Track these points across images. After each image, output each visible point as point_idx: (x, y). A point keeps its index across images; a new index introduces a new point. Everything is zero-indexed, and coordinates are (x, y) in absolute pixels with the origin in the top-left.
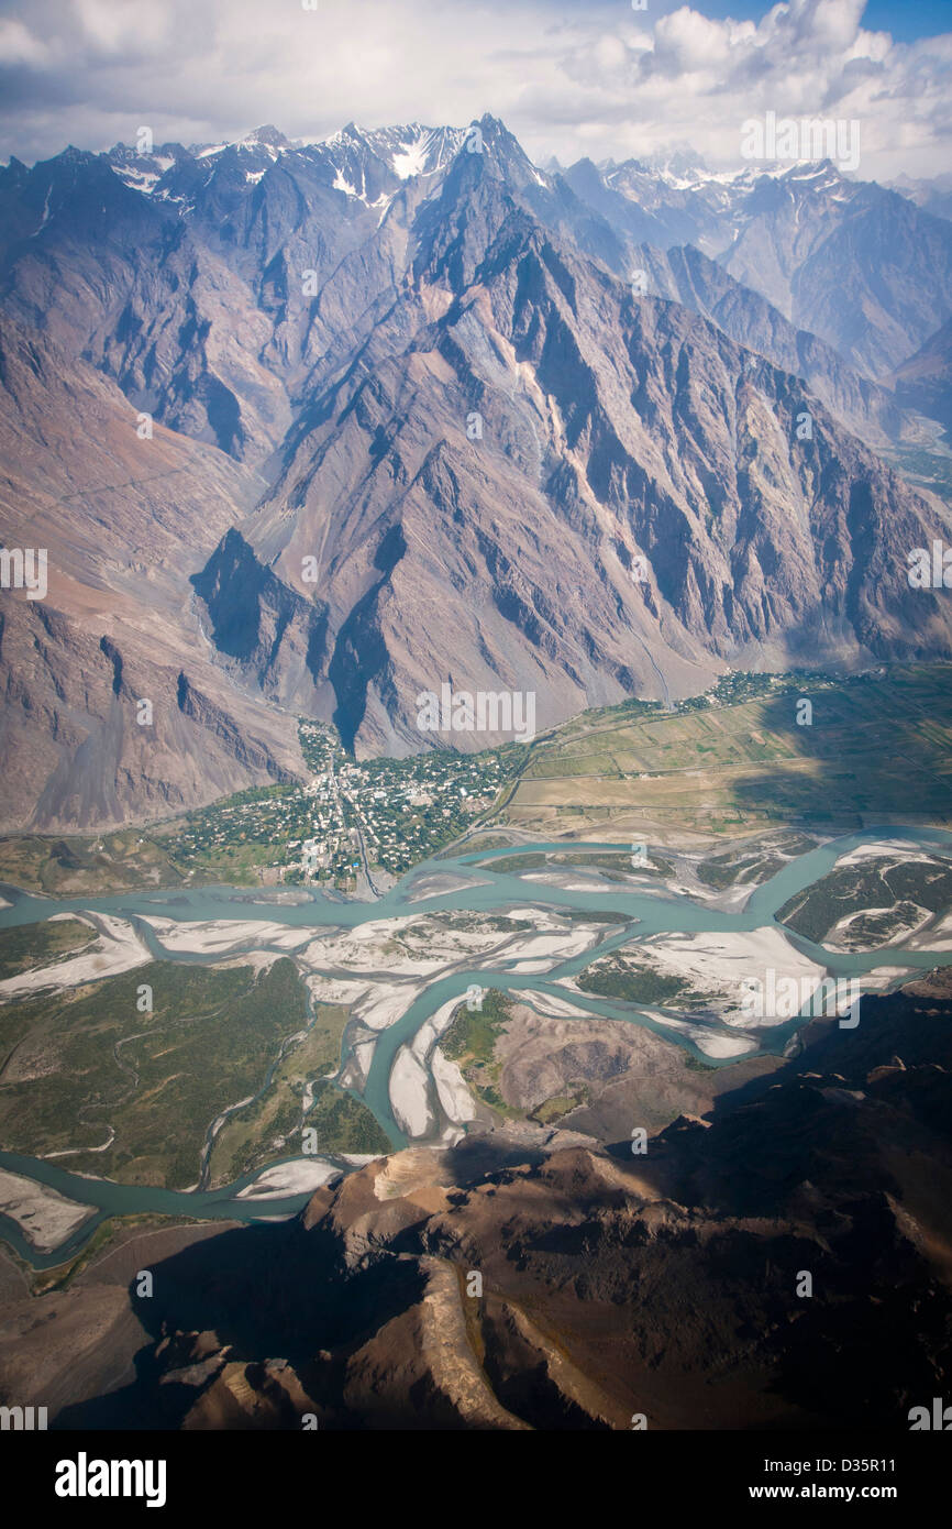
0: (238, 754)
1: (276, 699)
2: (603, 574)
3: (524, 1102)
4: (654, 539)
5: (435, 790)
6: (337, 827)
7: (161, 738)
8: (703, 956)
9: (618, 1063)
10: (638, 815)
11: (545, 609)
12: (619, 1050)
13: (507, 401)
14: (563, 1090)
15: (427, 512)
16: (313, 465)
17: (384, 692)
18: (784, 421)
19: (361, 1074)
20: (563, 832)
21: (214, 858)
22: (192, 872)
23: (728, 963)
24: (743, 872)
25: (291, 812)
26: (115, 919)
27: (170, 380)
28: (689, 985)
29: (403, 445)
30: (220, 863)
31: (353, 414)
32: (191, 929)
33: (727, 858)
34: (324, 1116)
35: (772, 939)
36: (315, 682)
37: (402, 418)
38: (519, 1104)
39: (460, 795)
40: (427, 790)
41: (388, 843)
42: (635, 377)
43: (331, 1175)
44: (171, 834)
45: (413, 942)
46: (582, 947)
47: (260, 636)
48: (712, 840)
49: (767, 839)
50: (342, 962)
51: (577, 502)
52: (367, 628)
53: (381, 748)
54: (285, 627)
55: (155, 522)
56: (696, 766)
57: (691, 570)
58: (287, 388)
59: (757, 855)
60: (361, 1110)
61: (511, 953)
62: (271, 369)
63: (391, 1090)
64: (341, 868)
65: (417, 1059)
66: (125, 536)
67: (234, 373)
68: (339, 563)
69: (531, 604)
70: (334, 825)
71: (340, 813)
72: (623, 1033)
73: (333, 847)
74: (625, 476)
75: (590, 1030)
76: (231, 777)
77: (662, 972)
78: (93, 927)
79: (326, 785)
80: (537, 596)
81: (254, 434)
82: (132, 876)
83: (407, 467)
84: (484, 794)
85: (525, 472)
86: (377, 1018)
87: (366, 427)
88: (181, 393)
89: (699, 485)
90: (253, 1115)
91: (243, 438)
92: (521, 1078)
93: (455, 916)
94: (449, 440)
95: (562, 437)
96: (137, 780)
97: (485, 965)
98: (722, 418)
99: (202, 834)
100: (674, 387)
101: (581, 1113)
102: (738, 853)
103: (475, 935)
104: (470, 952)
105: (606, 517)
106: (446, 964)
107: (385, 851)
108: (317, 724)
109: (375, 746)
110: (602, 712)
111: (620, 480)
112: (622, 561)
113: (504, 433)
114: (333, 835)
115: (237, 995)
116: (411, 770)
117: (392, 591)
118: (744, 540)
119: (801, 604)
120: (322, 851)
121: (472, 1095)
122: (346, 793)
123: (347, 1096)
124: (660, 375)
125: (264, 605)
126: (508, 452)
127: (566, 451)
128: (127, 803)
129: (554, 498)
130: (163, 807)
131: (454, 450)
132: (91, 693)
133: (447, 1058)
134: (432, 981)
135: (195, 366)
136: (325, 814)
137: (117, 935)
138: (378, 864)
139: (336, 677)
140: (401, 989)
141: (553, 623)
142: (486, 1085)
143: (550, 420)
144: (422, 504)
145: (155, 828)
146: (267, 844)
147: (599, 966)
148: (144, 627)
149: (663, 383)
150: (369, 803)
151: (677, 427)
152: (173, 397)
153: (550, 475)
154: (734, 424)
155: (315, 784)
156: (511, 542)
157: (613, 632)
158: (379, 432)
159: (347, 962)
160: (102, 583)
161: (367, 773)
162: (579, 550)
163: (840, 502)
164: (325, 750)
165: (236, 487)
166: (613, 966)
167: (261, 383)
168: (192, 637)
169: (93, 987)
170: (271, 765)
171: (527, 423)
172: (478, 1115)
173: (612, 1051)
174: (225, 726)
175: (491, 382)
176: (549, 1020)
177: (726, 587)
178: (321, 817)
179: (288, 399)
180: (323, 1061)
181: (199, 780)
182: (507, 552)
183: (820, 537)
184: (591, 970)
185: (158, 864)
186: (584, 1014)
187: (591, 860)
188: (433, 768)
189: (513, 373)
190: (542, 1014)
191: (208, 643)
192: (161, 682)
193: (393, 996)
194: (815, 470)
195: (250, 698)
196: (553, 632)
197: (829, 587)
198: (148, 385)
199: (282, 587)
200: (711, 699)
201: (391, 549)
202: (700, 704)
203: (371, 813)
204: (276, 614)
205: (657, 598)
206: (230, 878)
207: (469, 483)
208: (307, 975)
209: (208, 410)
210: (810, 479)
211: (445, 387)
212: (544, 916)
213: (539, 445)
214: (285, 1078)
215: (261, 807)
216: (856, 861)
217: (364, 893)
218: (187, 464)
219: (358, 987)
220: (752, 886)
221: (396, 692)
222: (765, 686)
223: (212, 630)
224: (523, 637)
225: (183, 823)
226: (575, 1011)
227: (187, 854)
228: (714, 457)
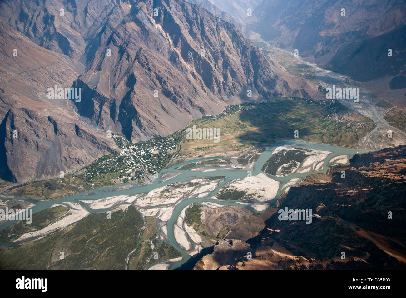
0: (98, 147)
1: (103, 128)
2: (190, 82)
3: (214, 234)
4: (202, 71)
5: (158, 149)
6: (134, 164)
7: (73, 145)
8: (247, 184)
9: (235, 217)
10: (216, 148)
11: (177, 94)
12: (235, 214)
13: (156, 36)
14: (223, 228)
15: (140, 69)
16: (101, 58)
17: (137, 123)
18: (230, 36)
19: (165, 235)
20: (198, 155)
21: (99, 179)
22: (93, 184)
23: (255, 185)
24: (250, 159)
25: (118, 162)
26: (73, 203)
27: (43, 34)
28: (246, 193)
29: (129, 50)
30: (101, 180)
31: (112, 42)
32: (99, 202)
33: (244, 156)
34: (159, 250)
35: (263, 176)
36: (114, 122)
37: (127, 42)
38: (213, 234)
39: (166, 149)
40: (156, 149)
41: (150, 166)
42: (189, 26)
43: (167, 267)
44: (83, 174)
45: (167, 194)
46: (214, 187)
47: (95, 110)
48: (238, 152)
49: (253, 150)
50: (148, 203)
51: (179, 63)
52: (129, 104)
53: (139, 139)
54: (102, 107)
55: (52, 79)
56: (227, 132)
57: (213, 79)
58: (82, 35)
59: (251, 154)
60: (169, 246)
61: (196, 192)
62: (75, 30)
63: (176, 238)
64: (139, 176)
65: (180, 228)
66: (43, 84)
67: (65, 31)
68: (116, 87)
69: (173, 92)
70: (132, 164)
71: (133, 159)
72: (234, 209)
73: (134, 170)
74: (192, 54)
75: (225, 210)
76: (97, 154)
77: (238, 190)
78: (67, 207)
79: (126, 152)
80: (175, 90)
81: (75, 50)
82: (74, 189)
83: (132, 57)
84: (173, 148)
85: (163, 55)
86: (165, 218)
87: (116, 45)
88: (48, 38)
89: (210, 55)
90: (137, 254)
91: (72, 51)
92: (211, 227)
93: (176, 184)
94: (142, 48)
95: (172, 45)
96: (68, 159)
97: (190, 197)
98: (214, 36)
99: (93, 172)
100: (200, 28)
101: (231, 234)
102: (247, 155)
103: (184, 189)
104: (184, 194)
105: (188, 66)
106: (179, 199)
107: (150, 169)
108: (117, 134)
109: (137, 139)
110: (197, 120)
111: (190, 56)
112: (194, 78)
113: (156, 44)
114: (133, 166)
115: (120, 219)
116: (149, 144)
117: (135, 93)
118: (225, 69)
119: (243, 85)
120: (131, 172)
121: (199, 234)
122: (133, 154)
123: (164, 242)
124: (196, 25)
125: (94, 101)
126: (158, 50)
127: (174, 48)
128: (66, 167)
129: (173, 62)
130: (78, 166)
131: (144, 50)
132: (47, 134)
133: (188, 226)
134: (176, 204)
135: (52, 29)
136: (129, 160)
137: (75, 208)
138: (149, 173)
139: (120, 120)
140: (168, 208)
141: (180, 97)
142: (202, 231)
143: (168, 40)
144: (138, 67)
145: (77, 173)
146: (114, 172)
147: (221, 192)
148: (57, 112)
149: (197, 27)
150: (140, 155)
151: (203, 40)
152: (46, 40)
153: (170, 56)
154: (217, 38)
155: (122, 152)
156: (165, 75)
157: (196, 98)
158: (121, 47)
159: (150, 203)
160: (39, 99)
161: (137, 147)
162: (182, 76)
163: (248, 57)
164: (122, 142)
165: (74, 66)
166: (225, 191)
167: (74, 34)
168: (72, 113)
169: (73, 226)
170: (108, 149)
171: (162, 41)
172: (203, 240)
173: (233, 215)
174: (92, 139)
175: (151, 30)
176: (213, 209)
177: (223, 82)
178: (128, 162)
179: (83, 39)
180: (153, 234)
181: (87, 156)
182: (165, 78)
183: (244, 66)
184: (219, 193)
185: (81, 184)
186: (221, 206)
187: (209, 162)
188: (155, 142)
189: (156, 27)
190: (210, 208)
191: (77, 114)
192: (69, 128)
193: (167, 211)
194: (240, 49)
195: (95, 129)
196: (181, 100)
197: (249, 80)
198: (35, 36)
199: (100, 95)
200: (225, 113)
201: (131, 81)
202: (223, 115)
203: (142, 158)
204: (99, 103)
205: (205, 87)
206: (106, 184)
207: (151, 60)
208: (139, 209)
209: (58, 43)
210: (239, 51)
211: (138, 32)
212: (201, 180)
213: (166, 47)
214: (143, 241)
215: (108, 161)
216: (277, 152)
217: (147, 182)
218: (58, 60)
219: (155, 210)
220: (253, 163)
221: (141, 122)
222: (238, 108)
223: (77, 110)
224: (172, 102)
225: (85, 170)
226: (219, 206)
227: (90, 179)
228: (214, 47)
